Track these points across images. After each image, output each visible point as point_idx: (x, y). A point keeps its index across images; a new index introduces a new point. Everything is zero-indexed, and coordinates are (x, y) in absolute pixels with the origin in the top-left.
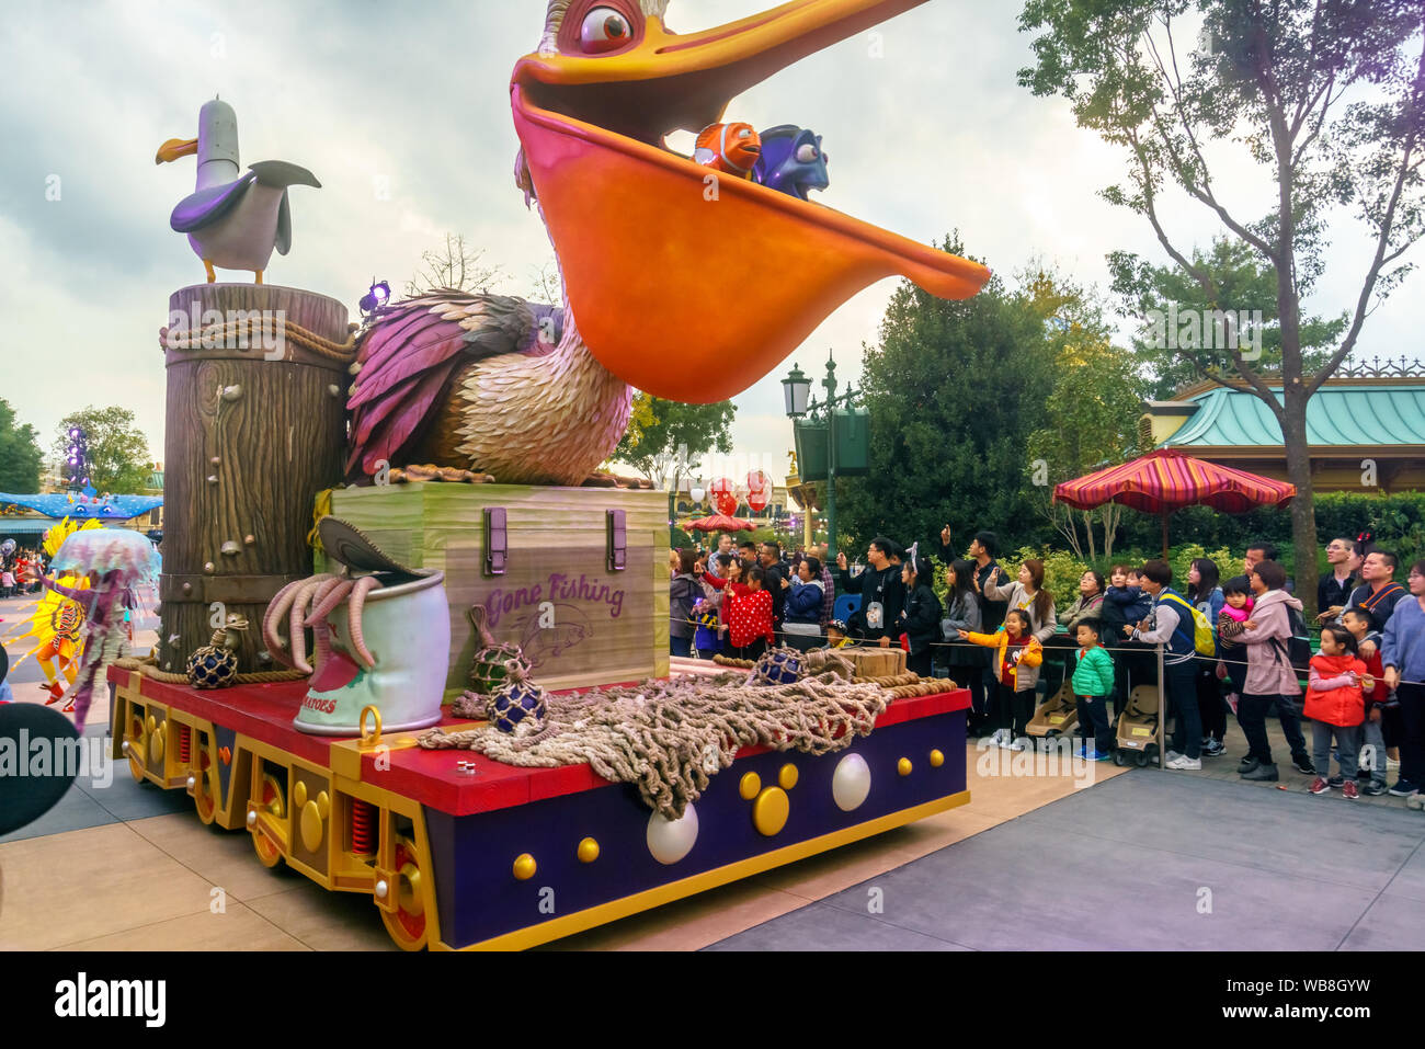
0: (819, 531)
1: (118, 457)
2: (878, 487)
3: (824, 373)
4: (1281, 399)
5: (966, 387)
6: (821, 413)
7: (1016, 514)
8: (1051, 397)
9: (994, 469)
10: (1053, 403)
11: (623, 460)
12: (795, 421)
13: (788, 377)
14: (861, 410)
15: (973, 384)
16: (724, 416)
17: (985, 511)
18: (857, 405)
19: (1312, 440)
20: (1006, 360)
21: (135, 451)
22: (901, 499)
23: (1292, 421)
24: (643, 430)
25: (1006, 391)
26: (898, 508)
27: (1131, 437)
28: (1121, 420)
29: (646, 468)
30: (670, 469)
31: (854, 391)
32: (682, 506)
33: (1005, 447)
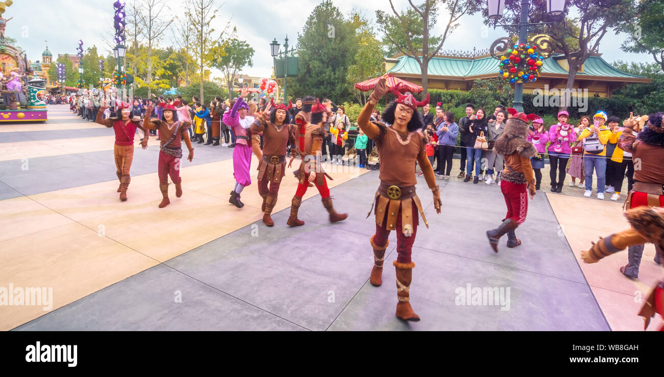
0: (282, 93)
2: (301, 81)
3: (284, 42)
4: (422, 60)
5: (330, 50)
6: (283, 56)
7: (344, 91)
8: (356, 55)
9: (338, 77)
10: (357, 57)
11: (215, 67)
12: (274, 58)
13: (272, 43)
14: (296, 56)
15: (332, 49)
16: (251, 54)
17: (334, 90)
18: (295, 53)
19: (429, 73)
20: (343, 42)
22: (308, 85)
23: (424, 67)
24: (223, 57)
25: (342, 52)
26: (306, 87)
27: (379, 69)
28: (376, 64)
29: (223, 70)
30: (232, 71)
31: (294, 49)
32: (236, 84)
33: (341, 70)
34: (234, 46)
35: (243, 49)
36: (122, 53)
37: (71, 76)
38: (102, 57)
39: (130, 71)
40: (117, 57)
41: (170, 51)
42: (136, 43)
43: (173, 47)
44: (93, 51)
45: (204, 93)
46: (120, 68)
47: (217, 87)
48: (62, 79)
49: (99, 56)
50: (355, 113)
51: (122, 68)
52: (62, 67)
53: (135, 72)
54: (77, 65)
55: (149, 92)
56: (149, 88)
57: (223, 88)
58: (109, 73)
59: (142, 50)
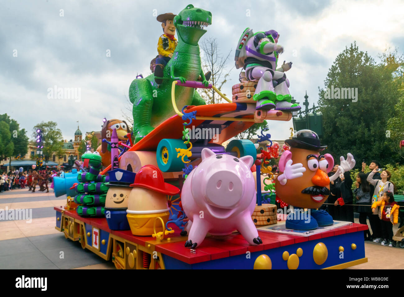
1: (52, 138)
3: (304, 100)
6: (303, 115)
7: (383, 151)
8: (397, 105)
9: (374, 134)
10: (398, 107)
14: (319, 113)
15: (364, 101)
17: (371, 150)
18: (317, 111)
20: (377, 91)
21: (58, 136)
22: (336, 146)
25: (377, 103)
31: (316, 106)
33: (378, 125)
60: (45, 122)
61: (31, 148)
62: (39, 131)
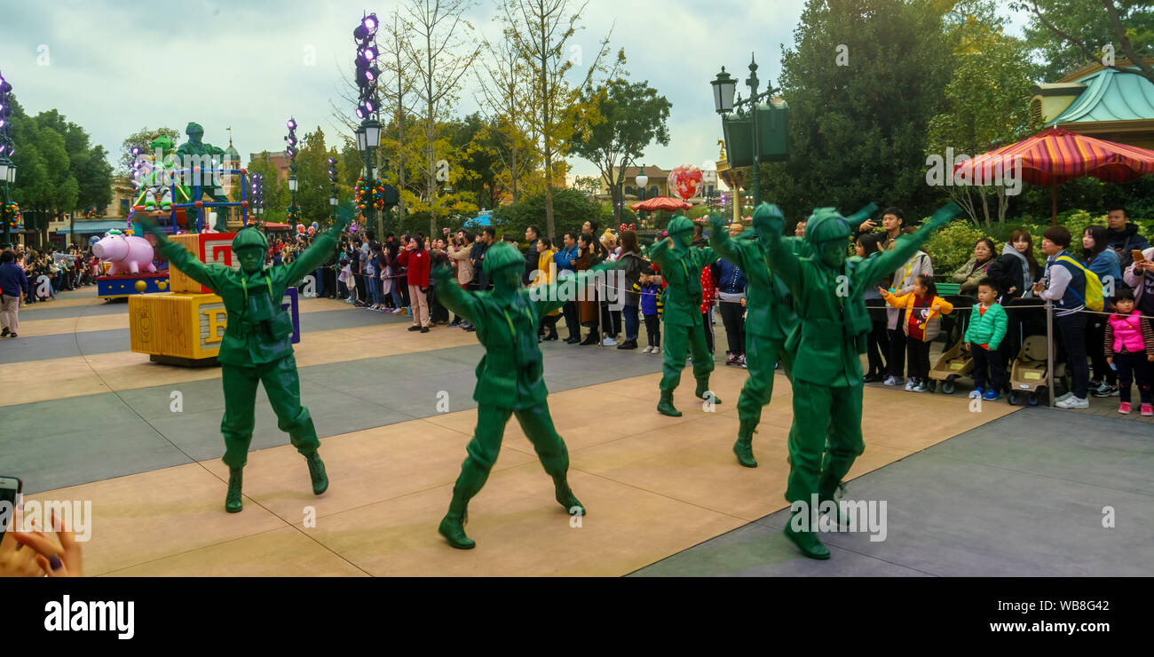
0: (746, 207)
2: (796, 171)
3: (747, 74)
5: (873, 80)
6: (746, 109)
7: (919, 189)
8: (949, 86)
9: (899, 150)
10: (951, 91)
11: (577, 153)
12: (724, 117)
13: (716, 79)
14: (780, 104)
15: (879, 77)
16: (661, 112)
17: (891, 187)
18: (777, 100)
20: (909, 54)
22: (817, 180)
24: (592, 128)
25: (908, 81)
27: (1023, 117)
28: (1013, 103)
29: (597, 160)
30: (618, 159)
31: (774, 88)
32: (629, 190)
33: (909, 131)
34: (619, 97)
35: (642, 102)
36: (373, 137)
37: (274, 199)
38: (333, 152)
39: (392, 178)
40: (363, 148)
41: (474, 122)
42: (400, 114)
43: (481, 114)
44: (317, 139)
45: (555, 216)
46: (370, 174)
47: (586, 200)
48: (258, 208)
49: (328, 150)
50: (958, 244)
51: (375, 172)
52: (257, 182)
53: (402, 180)
54: (285, 174)
55: (433, 222)
56: (432, 215)
57: (600, 201)
58: (347, 187)
59: (414, 129)
60: (150, 130)
61: (121, 191)
62: (136, 151)
